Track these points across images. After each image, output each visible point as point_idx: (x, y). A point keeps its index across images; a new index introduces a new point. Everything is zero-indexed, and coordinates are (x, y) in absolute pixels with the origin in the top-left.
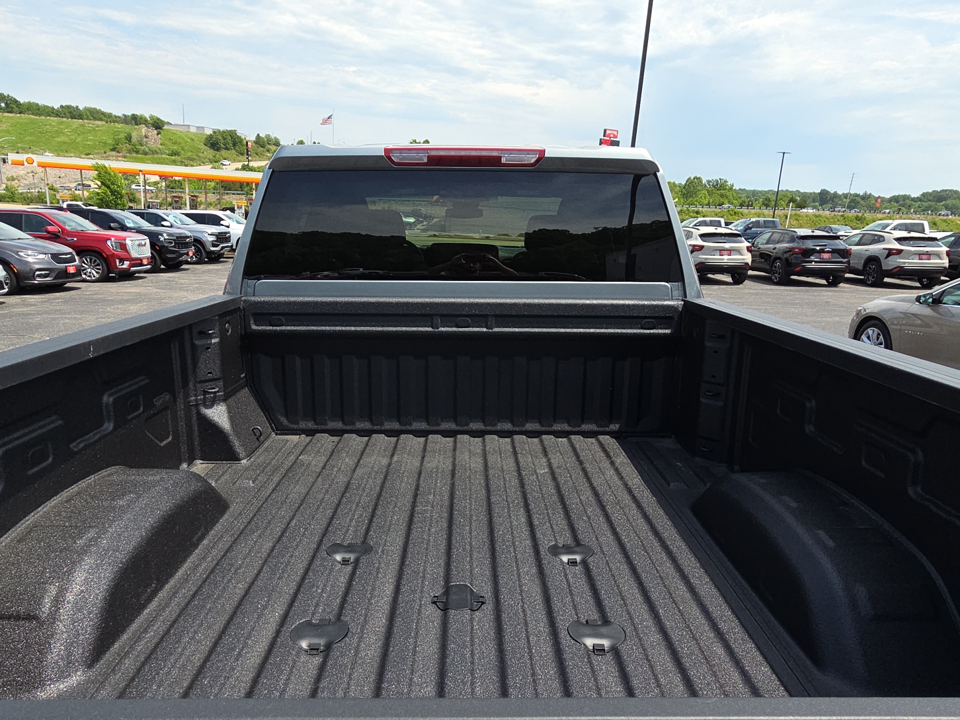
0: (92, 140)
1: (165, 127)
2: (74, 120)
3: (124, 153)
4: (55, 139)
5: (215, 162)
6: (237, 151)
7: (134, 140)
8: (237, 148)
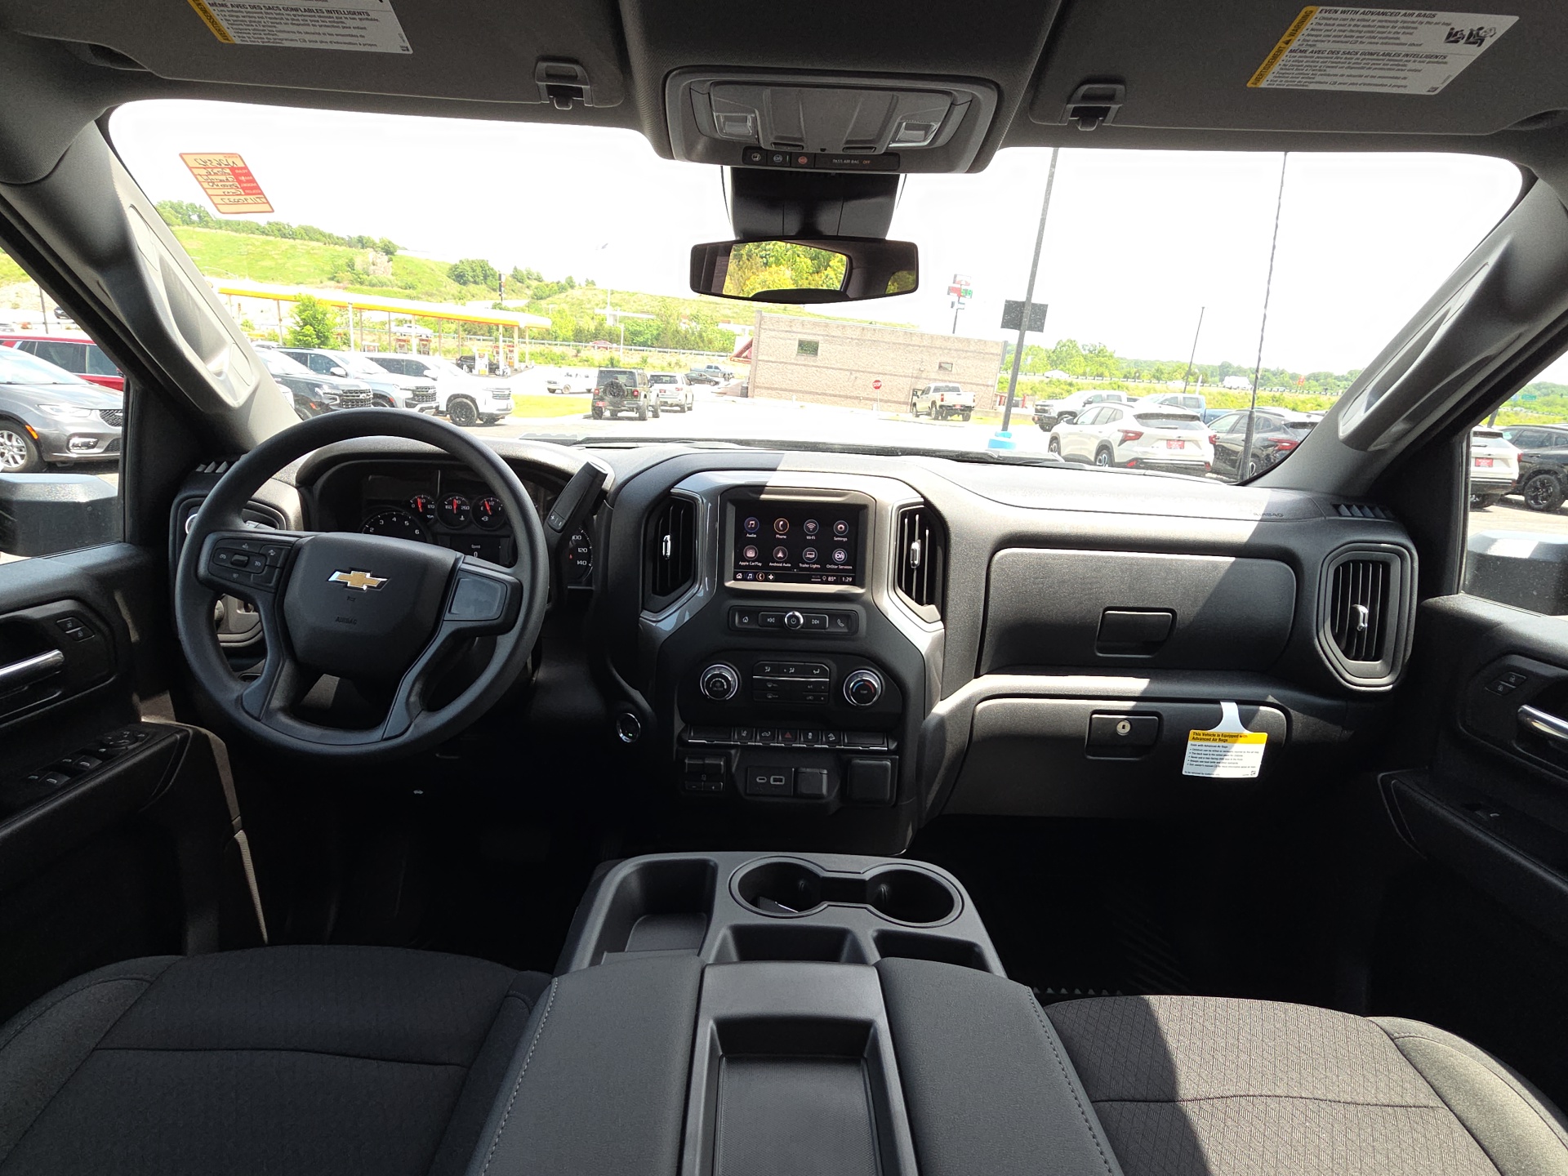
0: (304, 266)
1: (398, 253)
2: (283, 239)
3: (345, 283)
4: (259, 263)
5: (460, 299)
6: (488, 286)
7: (358, 267)
8: (489, 282)
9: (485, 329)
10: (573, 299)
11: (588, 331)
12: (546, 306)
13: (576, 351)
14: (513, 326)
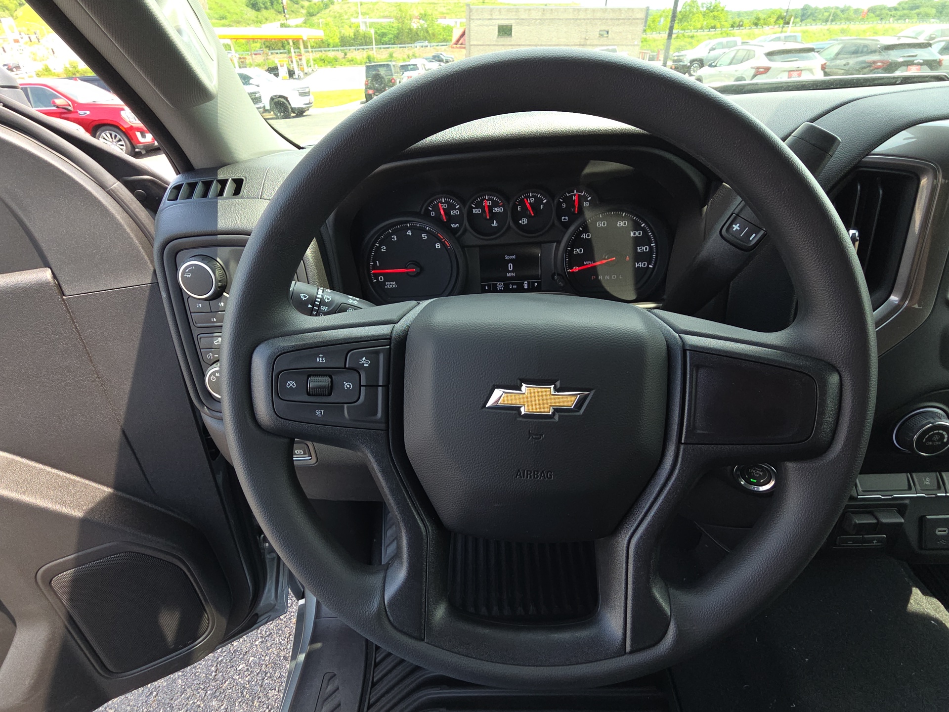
5: (258, 22)
6: (275, 10)
8: (275, 7)
9: (280, 45)
10: (334, 12)
11: (349, 37)
12: (316, 21)
13: (343, 54)
14: (298, 40)
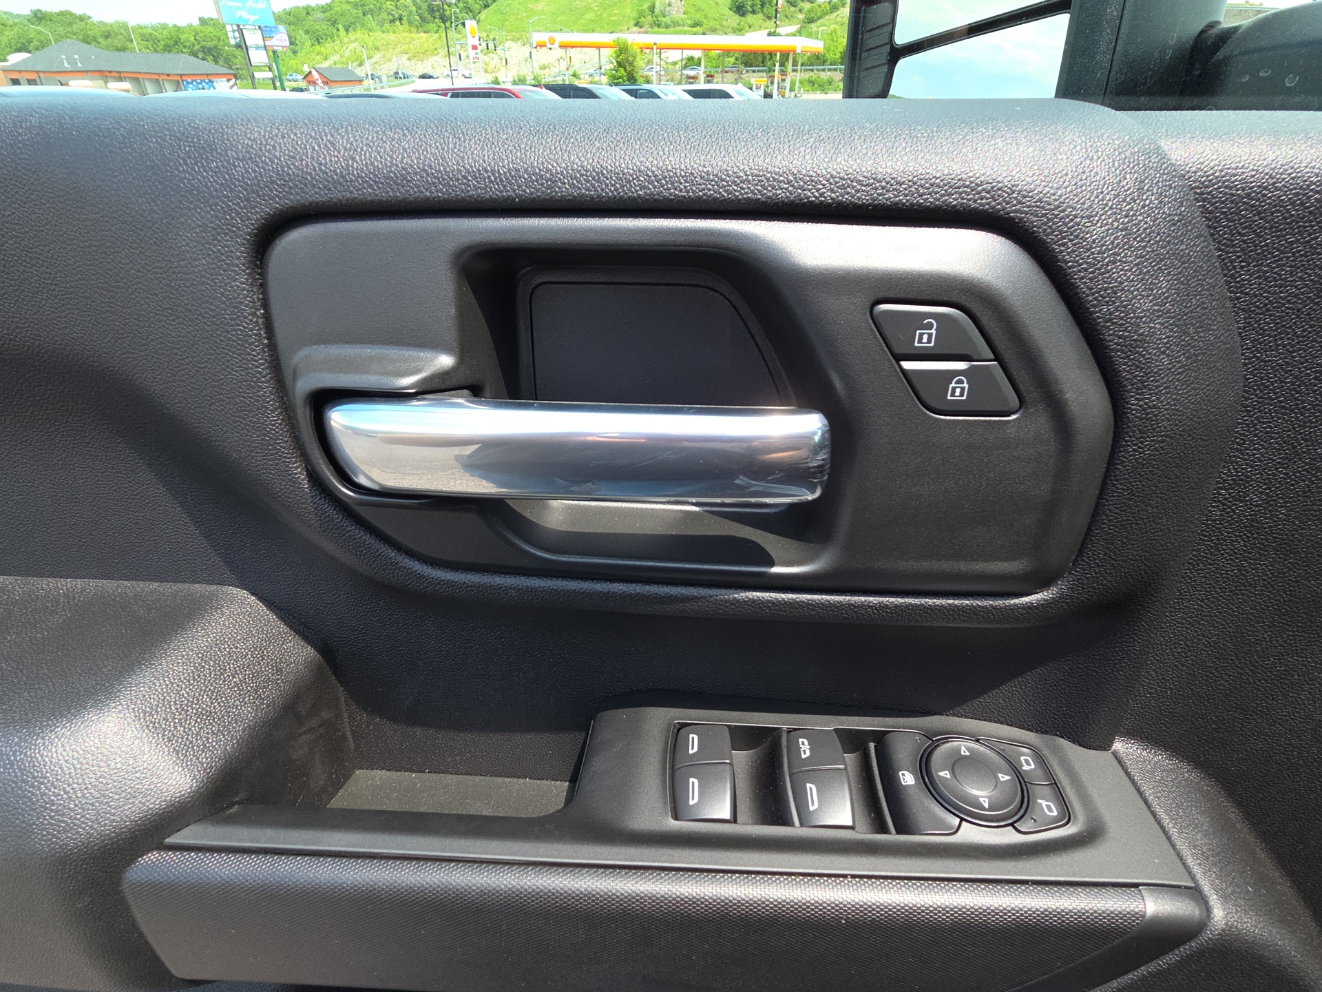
4: (583, 17)
5: (738, 31)
6: (765, 15)
8: (766, 10)
9: (761, 60)
12: (815, 29)
14: (788, 53)
